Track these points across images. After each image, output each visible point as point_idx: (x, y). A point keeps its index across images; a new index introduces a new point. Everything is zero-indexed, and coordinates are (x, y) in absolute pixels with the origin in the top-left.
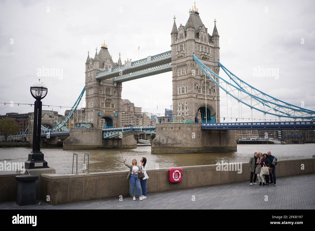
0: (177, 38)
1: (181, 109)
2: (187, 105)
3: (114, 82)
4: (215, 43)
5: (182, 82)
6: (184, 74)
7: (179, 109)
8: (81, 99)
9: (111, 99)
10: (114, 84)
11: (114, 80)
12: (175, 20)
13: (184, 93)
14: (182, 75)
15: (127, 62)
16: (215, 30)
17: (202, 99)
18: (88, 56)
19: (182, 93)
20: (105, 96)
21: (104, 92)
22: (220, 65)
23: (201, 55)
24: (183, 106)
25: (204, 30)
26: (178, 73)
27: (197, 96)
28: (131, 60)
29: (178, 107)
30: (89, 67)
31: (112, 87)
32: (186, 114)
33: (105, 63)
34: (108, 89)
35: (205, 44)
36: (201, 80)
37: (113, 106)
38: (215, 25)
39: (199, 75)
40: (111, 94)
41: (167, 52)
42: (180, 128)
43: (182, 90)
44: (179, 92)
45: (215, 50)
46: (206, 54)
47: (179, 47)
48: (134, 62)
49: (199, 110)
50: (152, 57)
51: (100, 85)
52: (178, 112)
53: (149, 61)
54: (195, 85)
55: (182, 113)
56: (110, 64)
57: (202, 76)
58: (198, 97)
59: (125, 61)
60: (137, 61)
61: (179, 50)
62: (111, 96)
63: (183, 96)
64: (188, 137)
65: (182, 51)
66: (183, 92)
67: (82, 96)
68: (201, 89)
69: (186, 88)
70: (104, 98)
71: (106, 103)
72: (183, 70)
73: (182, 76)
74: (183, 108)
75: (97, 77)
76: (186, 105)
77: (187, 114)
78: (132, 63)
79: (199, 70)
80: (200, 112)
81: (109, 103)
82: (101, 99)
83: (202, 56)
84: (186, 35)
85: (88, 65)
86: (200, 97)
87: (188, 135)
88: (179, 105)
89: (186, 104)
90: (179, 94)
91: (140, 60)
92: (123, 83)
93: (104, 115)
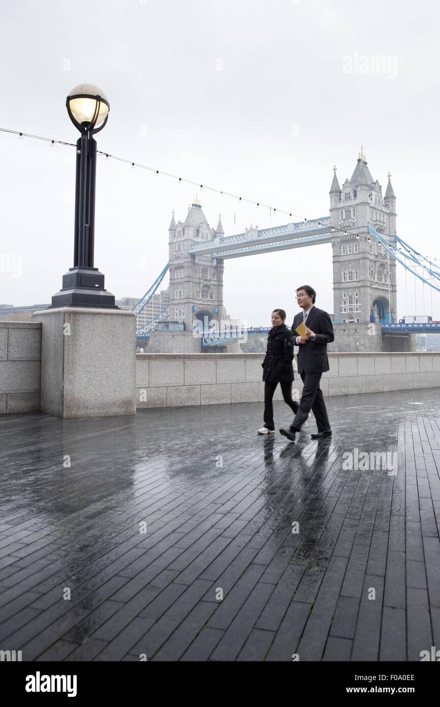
0: (340, 200)
1: (348, 303)
2: (358, 297)
3: (213, 258)
4: (391, 208)
5: (350, 264)
6: (353, 252)
7: (343, 303)
8: (159, 284)
9: (210, 286)
10: (212, 262)
11: (213, 256)
12: (335, 173)
13: (352, 280)
14: (349, 253)
15: (249, 229)
16: (390, 188)
17: (377, 288)
18: (172, 218)
19: (350, 280)
20: (202, 281)
21: (199, 273)
22: (397, 240)
23: (375, 225)
24: (351, 297)
25: (378, 189)
26: (342, 250)
27: (371, 285)
28: (257, 227)
29: (343, 299)
30: (175, 236)
31: (210, 266)
32: (356, 310)
33: (200, 229)
34: (205, 271)
35: (380, 209)
36: (375, 262)
37: (211, 297)
38: (389, 181)
39: (372, 253)
40: (209, 278)
41: (322, 218)
42: (356, 330)
43: (349, 276)
44: (343, 278)
45: (391, 218)
46: (381, 224)
47: (344, 212)
48: (263, 230)
49: (376, 305)
50: (295, 224)
51: (194, 263)
52: (342, 307)
53: (291, 230)
54: (370, 269)
55: (350, 308)
56: (207, 232)
57: (377, 256)
58: (373, 286)
59: (246, 229)
60: (268, 230)
61: (344, 217)
62: (209, 281)
63: (350, 285)
64: (367, 343)
65: (350, 219)
66: (351, 278)
67: (161, 281)
68: (376, 275)
69: (357, 273)
70: (200, 283)
71: (203, 292)
72: (350, 247)
73: (349, 255)
74: (351, 302)
75: (190, 251)
76: (355, 297)
77: (357, 310)
78: (259, 231)
79: (372, 247)
80: (376, 308)
81: (207, 292)
82: (197, 286)
83: (377, 227)
84: (355, 195)
85: (174, 232)
86: (374, 286)
87: (367, 340)
88: (344, 298)
89: (357, 296)
90: (343, 281)
91: (274, 228)
92: (225, 261)
93: (200, 310)
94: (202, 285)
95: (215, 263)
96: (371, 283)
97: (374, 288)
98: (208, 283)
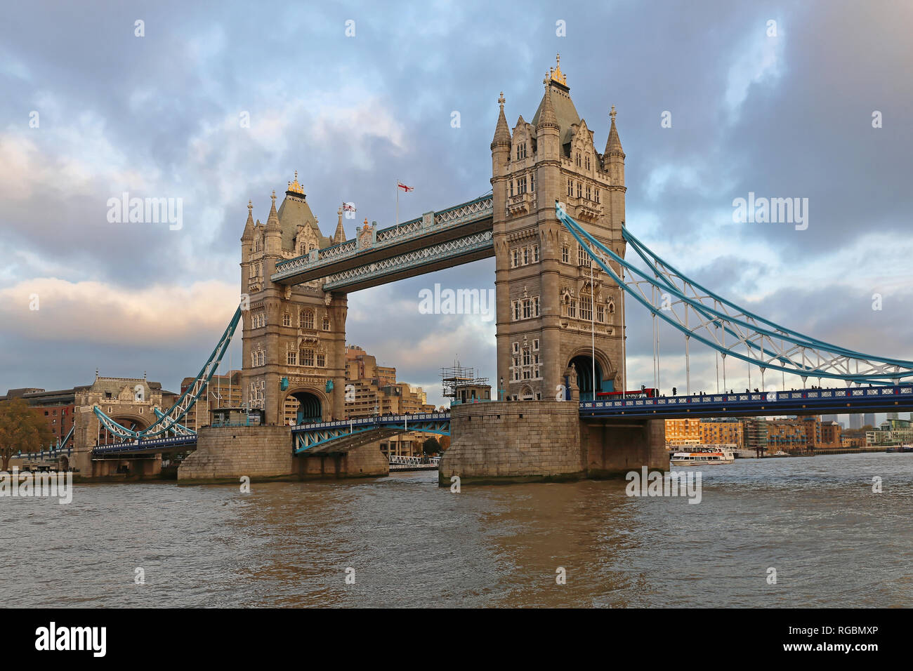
0: (509, 159)
1: (522, 362)
2: (538, 350)
3: (325, 291)
4: (614, 175)
5: (524, 285)
6: (531, 260)
7: (514, 363)
8: (229, 341)
9: (316, 341)
10: (323, 298)
11: (325, 287)
12: (502, 107)
13: (529, 316)
14: (523, 264)
15: (362, 228)
16: (613, 138)
17: (579, 332)
18: (247, 216)
19: (525, 317)
20: (300, 332)
21: (295, 319)
22: (627, 238)
23: (576, 207)
24: (526, 353)
25: (584, 136)
26: (513, 258)
27: (566, 325)
28: (374, 224)
29: (513, 356)
30: (251, 250)
31: (319, 306)
32: (534, 375)
33: (298, 236)
34: (307, 313)
35: (588, 175)
36: (577, 279)
37: (321, 363)
38: (613, 124)
39: (569, 263)
40: (315, 327)
41: (480, 199)
42: (521, 416)
43: (525, 309)
44: (514, 314)
45: (614, 194)
46: (590, 205)
47: (515, 184)
48: (385, 231)
49: (573, 365)
50: (436, 215)
51: (284, 300)
52: (511, 371)
53: (429, 227)
54: (561, 294)
55: (525, 373)
56: (312, 241)
57: (579, 268)
58: (569, 327)
59: (358, 230)
60: (393, 229)
61: (515, 193)
62: (315, 332)
63: (526, 326)
64: (544, 441)
65: (524, 196)
66: (527, 312)
67: (232, 334)
68: (577, 305)
69: (537, 302)
70: (296, 337)
71: (302, 353)
72: (526, 252)
73: (524, 267)
74: (527, 360)
75: (274, 277)
76: (534, 350)
77: (537, 376)
78: (378, 233)
79: (570, 249)
80: (574, 371)
81: (311, 353)
82: (289, 342)
83: (580, 210)
84: (535, 149)
85: (250, 242)
86: (573, 328)
87: (544, 436)
88: (514, 352)
89: (537, 348)
90: (514, 319)
91: (402, 226)
92: (349, 295)
93: (296, 386)
94: (300, 340)
95: (328, 300)
96: (564, 321)
97: (573, 332)
98: (314, 337)
